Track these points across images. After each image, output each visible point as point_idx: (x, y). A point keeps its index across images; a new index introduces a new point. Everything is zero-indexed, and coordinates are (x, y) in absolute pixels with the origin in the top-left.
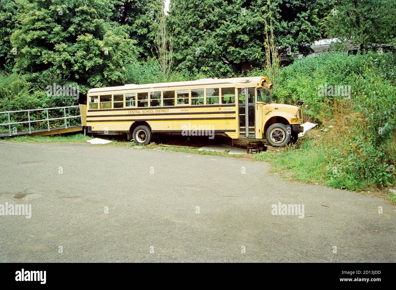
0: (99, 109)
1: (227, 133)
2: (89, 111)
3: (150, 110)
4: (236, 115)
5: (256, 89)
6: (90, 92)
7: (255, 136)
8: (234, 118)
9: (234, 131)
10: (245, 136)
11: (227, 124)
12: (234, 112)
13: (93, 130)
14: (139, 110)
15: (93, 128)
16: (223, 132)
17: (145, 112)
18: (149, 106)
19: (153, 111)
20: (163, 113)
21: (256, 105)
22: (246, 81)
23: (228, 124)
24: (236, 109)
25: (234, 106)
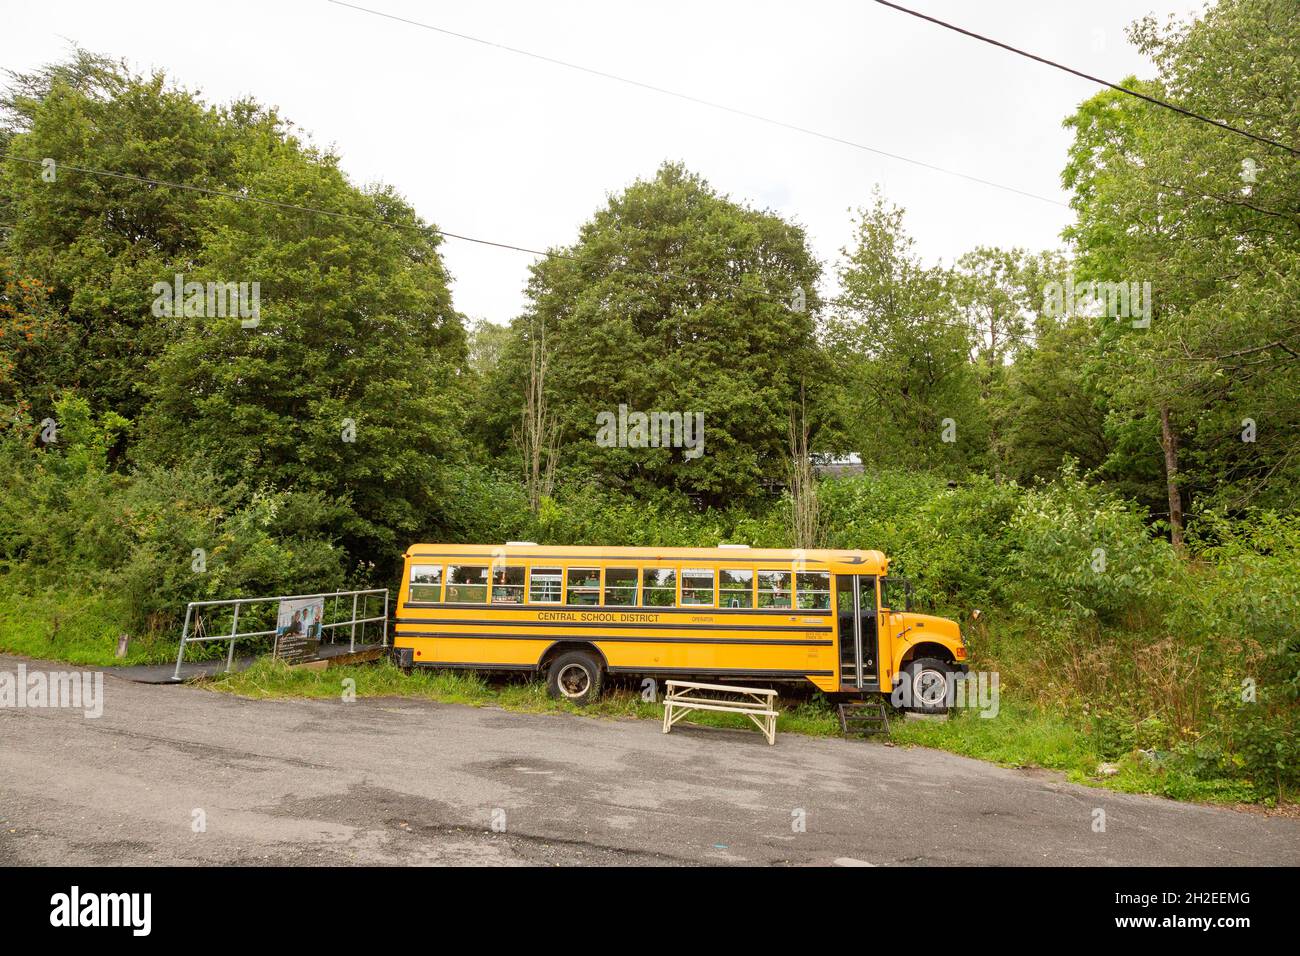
0: (442, 601)
1: (811, 678)
2: (406, 606)
3: (605, 614)
4: (834, 636)
5: (878, 578)
6: (415, 555)
7: (879, 687)
8: (829, 643)
9: (830, 673)
10: (856, 687)
11: (810, 656)
12: (829, 630)
13: (416, 658)
14: (571, 613)
15: (419, 653)
16: (802, 674)
17: (590, 617)
18: (602, 604)
19: (612, 618)
20: (643, 622)
21: (880, 615)
22: (852, 560)
23: (815, 656)
24: (832, 621)
25: (829, 614)
